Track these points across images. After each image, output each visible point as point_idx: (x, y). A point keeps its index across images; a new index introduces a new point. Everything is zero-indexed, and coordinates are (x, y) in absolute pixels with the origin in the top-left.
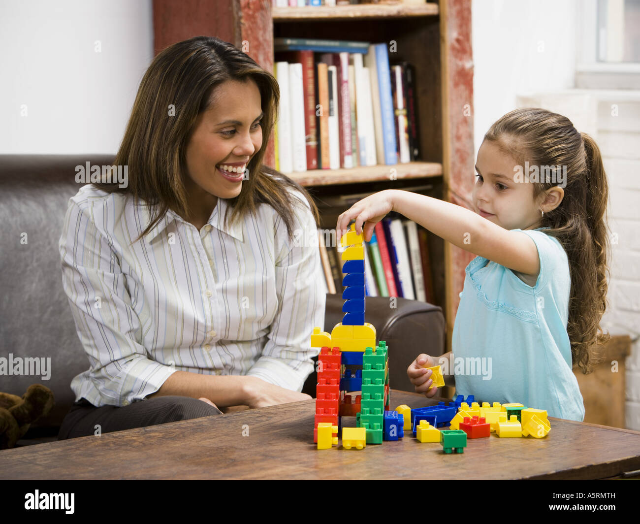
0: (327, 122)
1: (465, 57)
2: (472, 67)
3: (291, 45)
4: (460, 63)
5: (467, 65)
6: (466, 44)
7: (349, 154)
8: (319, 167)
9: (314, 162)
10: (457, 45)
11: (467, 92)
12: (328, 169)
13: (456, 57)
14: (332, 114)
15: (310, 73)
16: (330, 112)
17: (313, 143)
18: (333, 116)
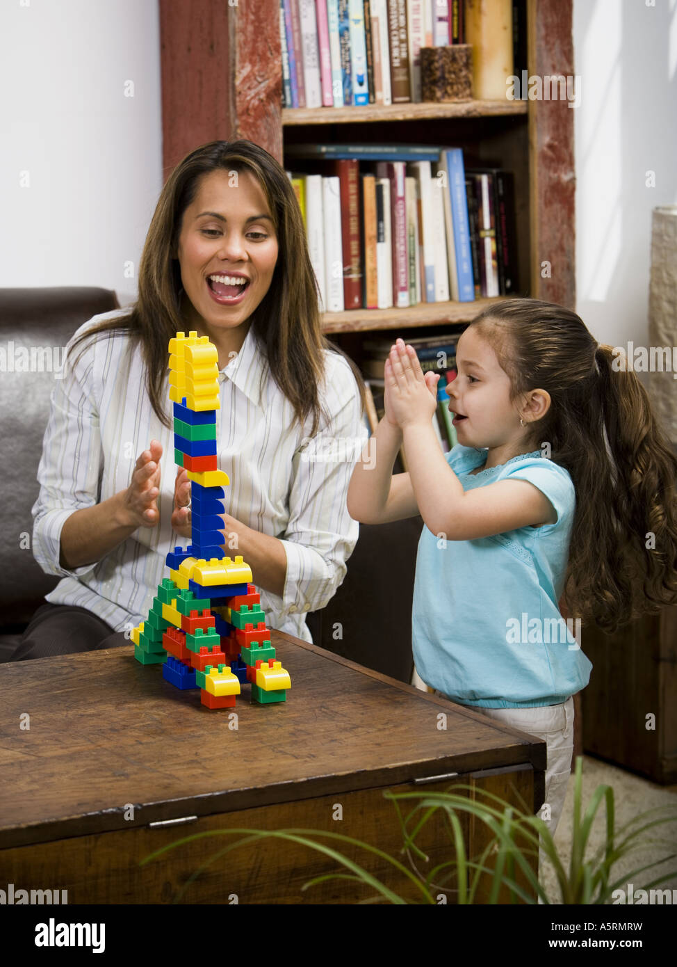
0: (374, 250)
1: (562, 167)
2: (573, 180)
3: (327, 153)
4: (554, 176)
5: (565, 178)
6: (564, 151)
7: (404, 289)
8: (362, 306)
9: (357, 300)
10: (550, 153)
11: (564, 212)
12: (376, 308)
13: (549, 168)
14: (381, 239)
15: (353, 189)
16: (379, 237)
17: (355, 276)
18: (383, 241)
